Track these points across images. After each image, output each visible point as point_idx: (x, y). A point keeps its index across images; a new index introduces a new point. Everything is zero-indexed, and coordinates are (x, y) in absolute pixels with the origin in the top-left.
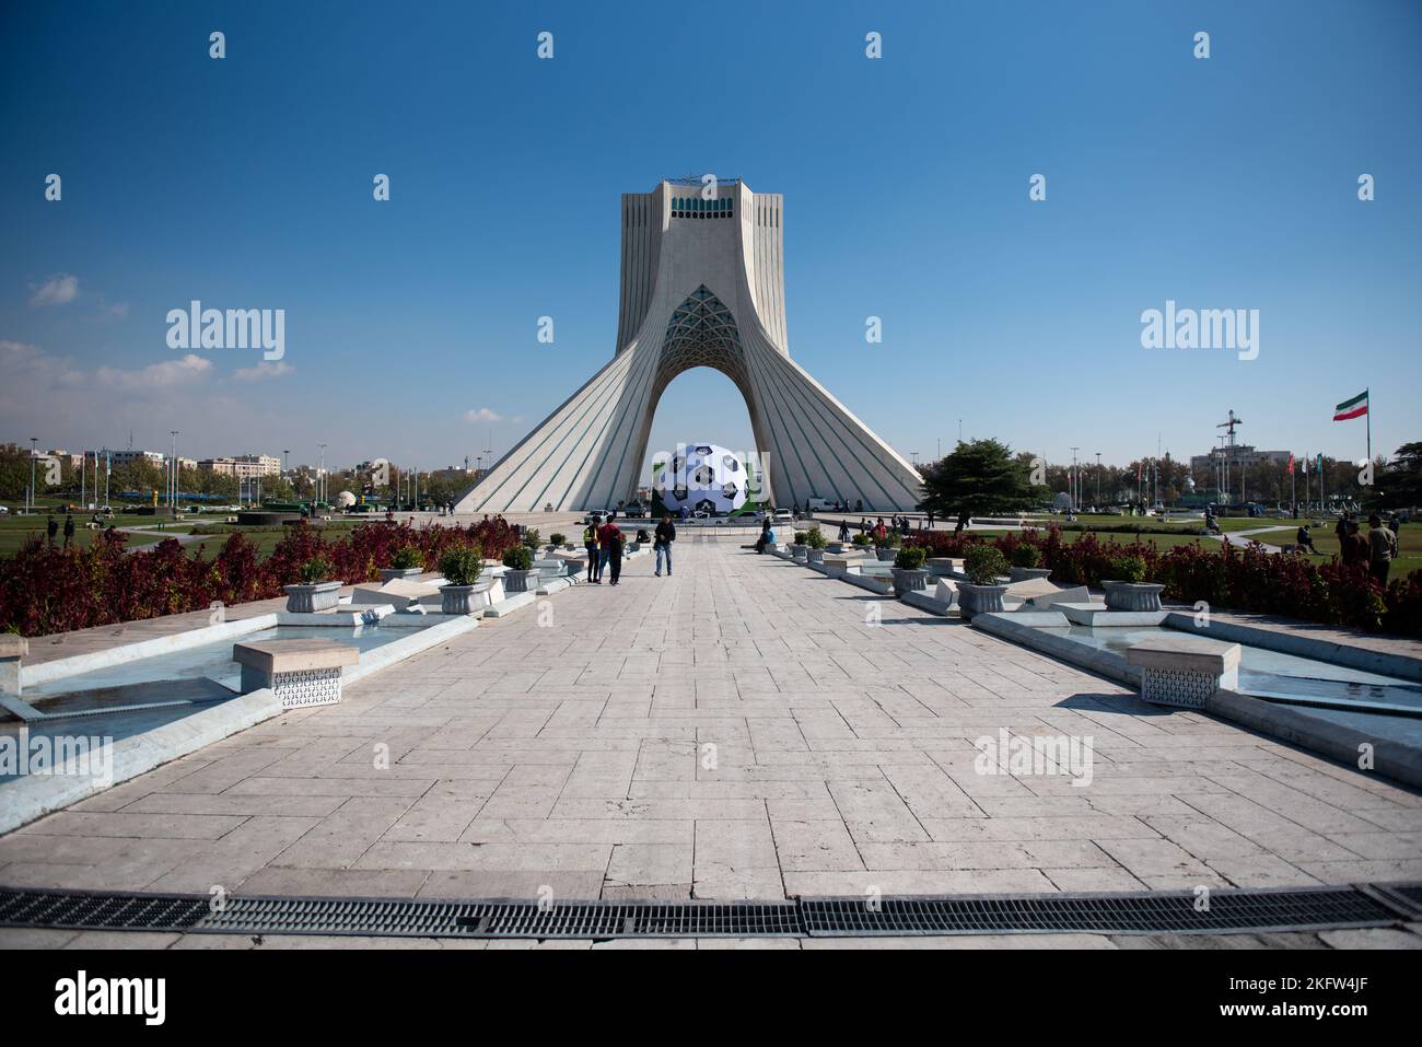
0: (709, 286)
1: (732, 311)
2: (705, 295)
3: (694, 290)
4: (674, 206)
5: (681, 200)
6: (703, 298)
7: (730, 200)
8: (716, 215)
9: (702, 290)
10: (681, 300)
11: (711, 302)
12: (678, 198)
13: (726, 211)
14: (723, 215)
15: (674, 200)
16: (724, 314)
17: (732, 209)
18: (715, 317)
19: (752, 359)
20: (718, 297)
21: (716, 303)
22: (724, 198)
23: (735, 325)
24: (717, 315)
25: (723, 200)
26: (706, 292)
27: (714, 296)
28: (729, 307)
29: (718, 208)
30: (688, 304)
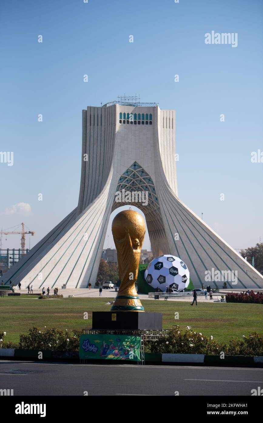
0: (139, 163)
1: (151, 177)
2: (136, 167)
3: (131, 165)
4: (121, 117)
5: (125, 114)
6: (135, 169)
7: (151, 115)
8: (143, 123)
9: (135, 165)
10: (125, 170)
11: (139, 171)
12: (123, 113)
13: (149, 121)
14: (147, 123)
15: (121, 114)
16: (147, 178)
17: (152, 120)
18: (142, 180)
19: (164, 204)
20: (144, 169)
21: (143, 172)
22: (148, 114)
23: (153, 184)
24: (143, 178)
25: (147, 115)
26: (137, 166)
27: (142, 168)
28: (150, 174)
29: (144, 119)
30: (127, 172)
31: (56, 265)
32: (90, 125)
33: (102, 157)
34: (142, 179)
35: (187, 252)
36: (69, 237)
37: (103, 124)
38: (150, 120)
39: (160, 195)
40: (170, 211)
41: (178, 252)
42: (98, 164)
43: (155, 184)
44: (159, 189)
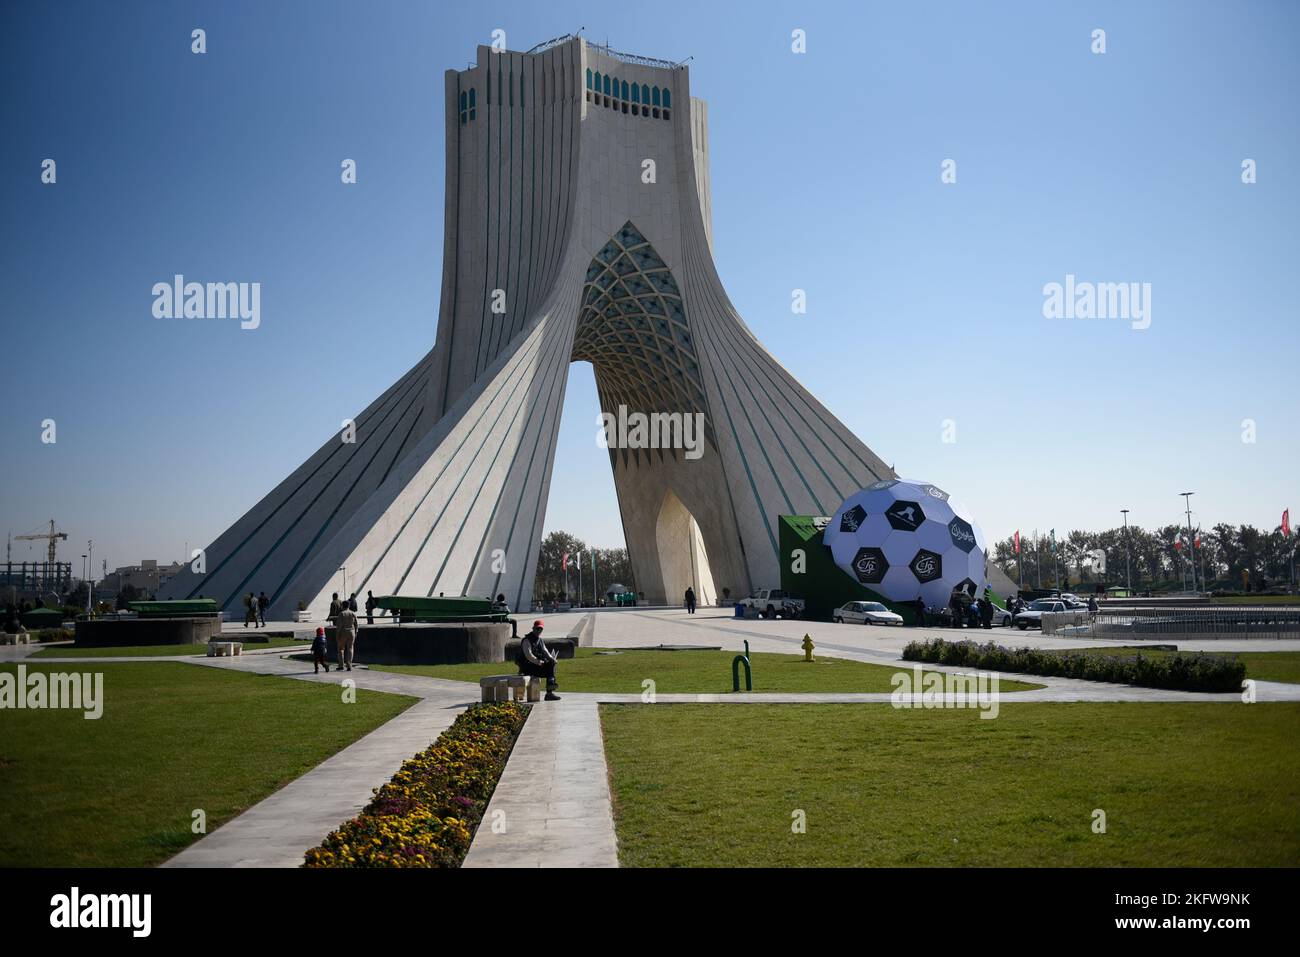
0: (640, 226)
1: (673, 273)
2: (631, 239)
3: (617, 230)
4: (587, 82)
5: (598, 76)
6: (627, 244)
7: (667, 92)
8: (646, 113)
9: (626, 231)
10: (601, 243)
11: (638, 252)
12: (594, 72)
13: (661, 109)
14: (656, 114)
16: (658, 275)
17: (669, 107)
18: (643, 280)
19: (712, 353)
20: (653, 245)
21: (646, 256)
22: (659, 87)
23: (679, 295)
24: (647, 274)
25: (656, 89)
26: (633, 235)
27: (646, 244)
28: (669, 264)
29: (649, 100)
30: (606, 251)
31: (433, 529)
32: (489, 103)
33: (527, 201)
34: (645, 277)
35: (785, 496)
36: (470, 433)
37: (529, 103)
38: (664, 106)
39: (702, 327)
40: (734, 375)
41: (757, 496)
42: (516, 223)
43: (682, 293)
44: (696, 309)
